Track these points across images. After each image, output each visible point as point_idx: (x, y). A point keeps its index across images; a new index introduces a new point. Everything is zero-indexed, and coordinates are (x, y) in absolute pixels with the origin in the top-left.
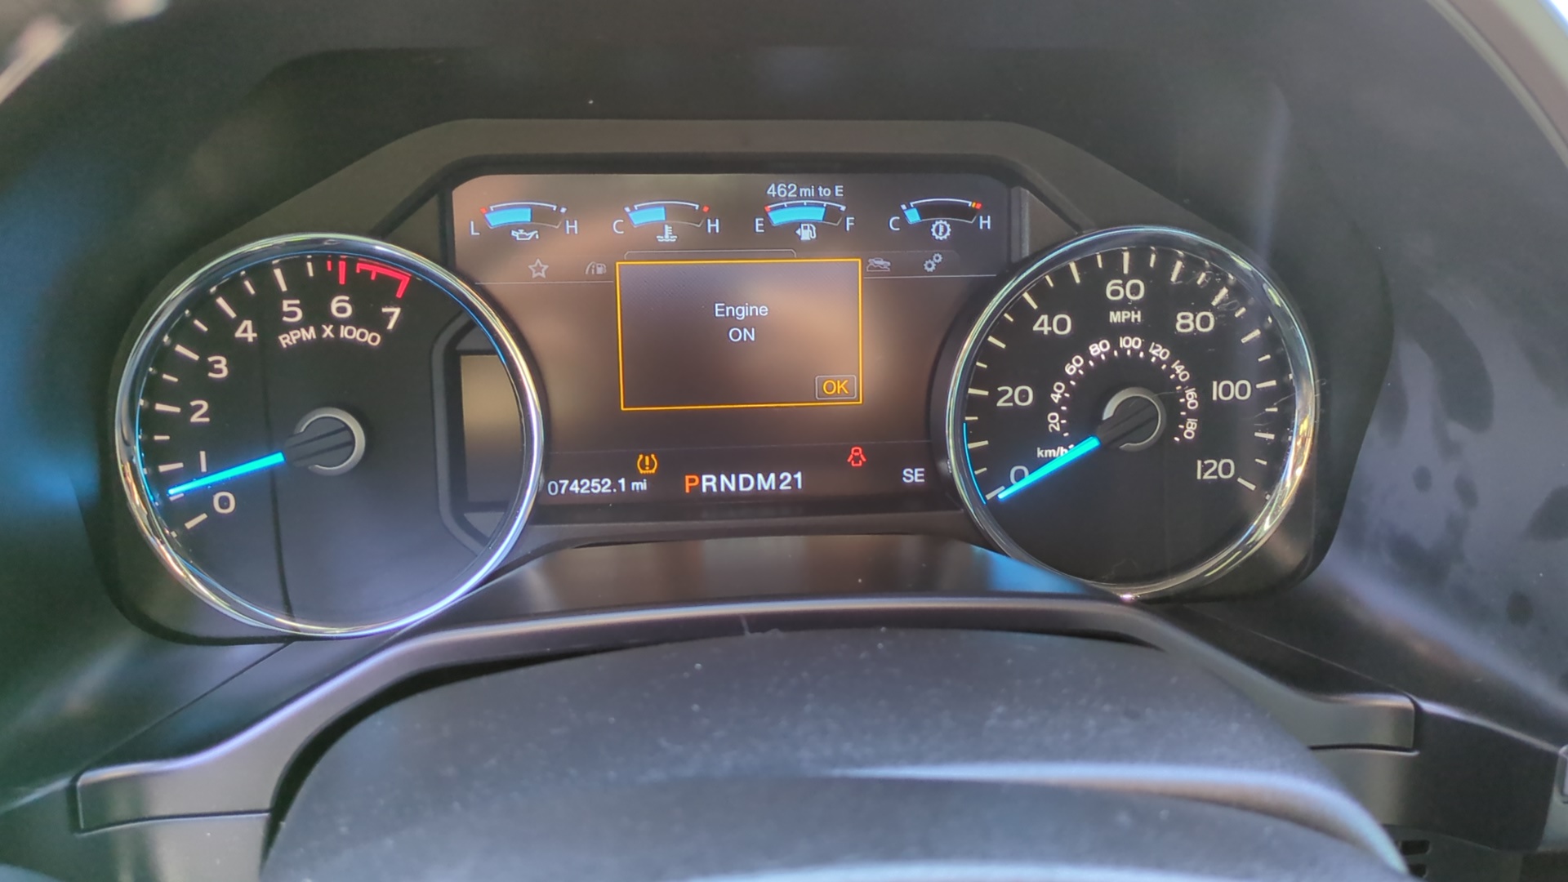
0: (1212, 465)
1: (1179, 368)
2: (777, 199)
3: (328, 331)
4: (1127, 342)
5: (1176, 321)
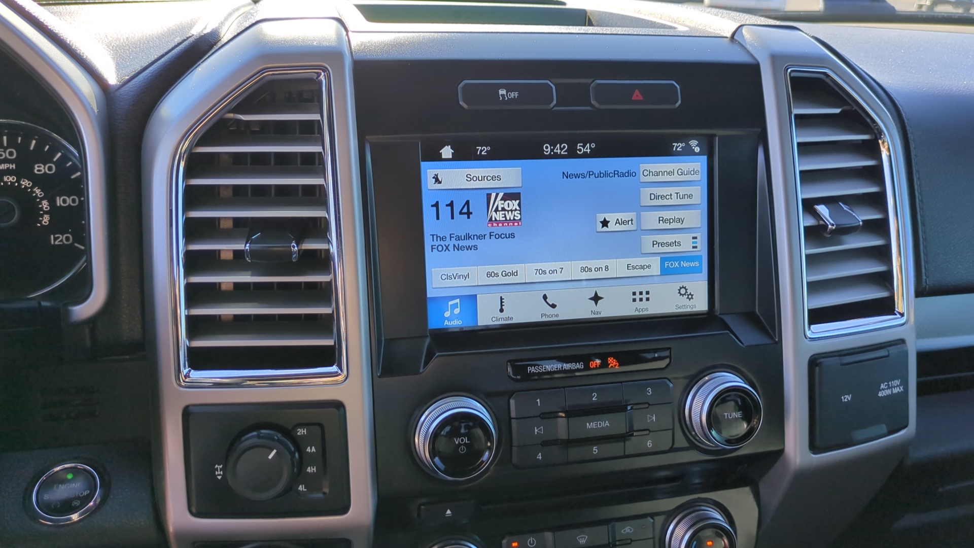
0: (59, 237)
1: (38, 191)
4: (8, 178)
5: (34, 168)
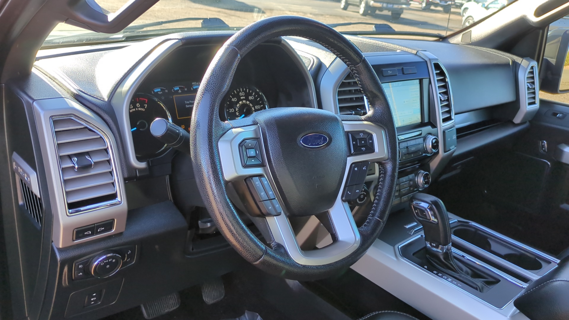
1: (251, 104)
2: (194, 85)
3: (137, 109)
4: (244, 101)
5: (249, 98)
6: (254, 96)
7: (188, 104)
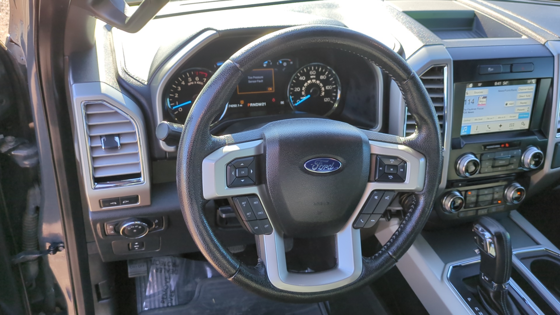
0: (326, 99)
1: (321, 84)
3: (195, 83)
4: (313, 81)
5: (320, 77)
6: (327, 76)
7: (251, 80)
